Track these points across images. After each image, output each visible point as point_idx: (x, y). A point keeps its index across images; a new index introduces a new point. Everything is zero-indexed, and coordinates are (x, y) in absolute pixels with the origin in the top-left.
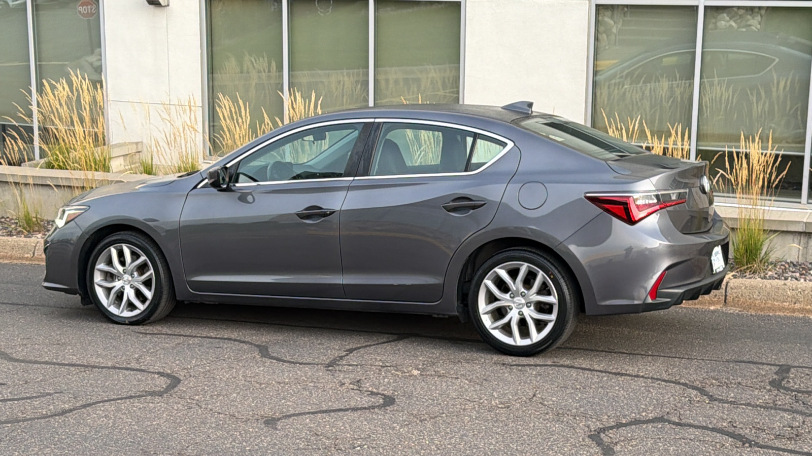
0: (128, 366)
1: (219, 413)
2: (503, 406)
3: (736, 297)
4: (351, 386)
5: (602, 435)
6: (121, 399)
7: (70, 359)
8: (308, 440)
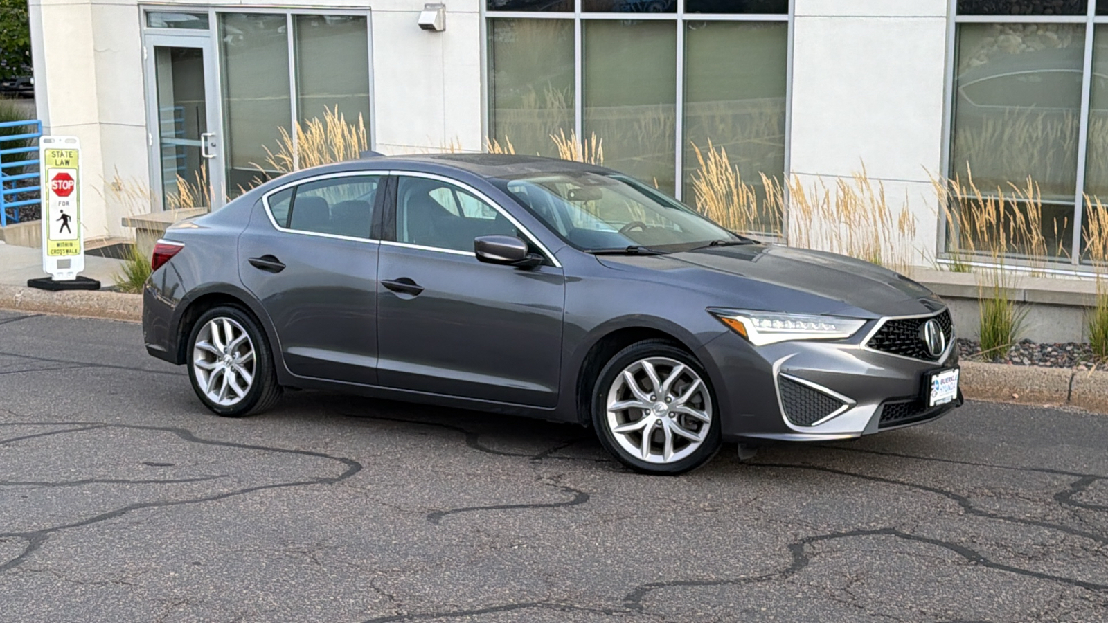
0: (314, 451)
1: (384, 504)
2: (711, 509)
3: (1083, 393)
4: (548, 481)
5: (807, 545)
6: (287, 485)
7: (254, 441)
8: (465, 536)
